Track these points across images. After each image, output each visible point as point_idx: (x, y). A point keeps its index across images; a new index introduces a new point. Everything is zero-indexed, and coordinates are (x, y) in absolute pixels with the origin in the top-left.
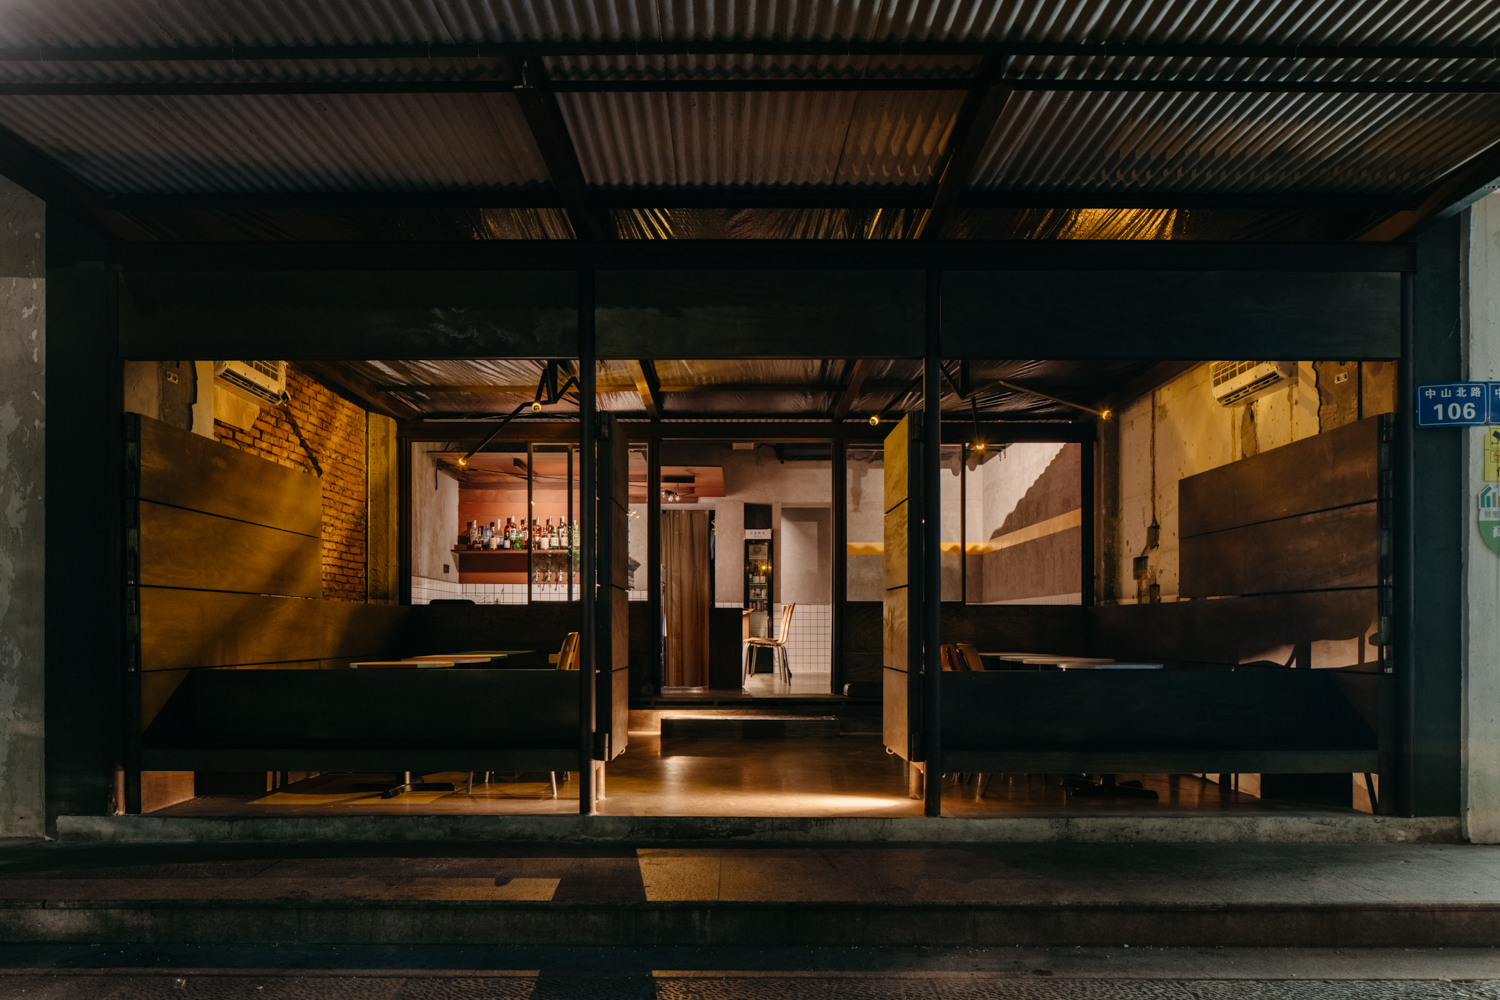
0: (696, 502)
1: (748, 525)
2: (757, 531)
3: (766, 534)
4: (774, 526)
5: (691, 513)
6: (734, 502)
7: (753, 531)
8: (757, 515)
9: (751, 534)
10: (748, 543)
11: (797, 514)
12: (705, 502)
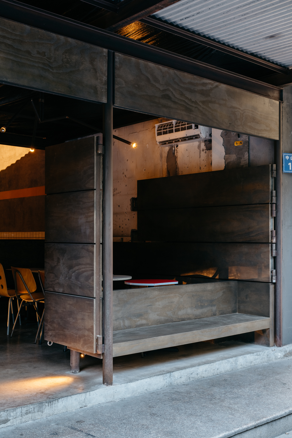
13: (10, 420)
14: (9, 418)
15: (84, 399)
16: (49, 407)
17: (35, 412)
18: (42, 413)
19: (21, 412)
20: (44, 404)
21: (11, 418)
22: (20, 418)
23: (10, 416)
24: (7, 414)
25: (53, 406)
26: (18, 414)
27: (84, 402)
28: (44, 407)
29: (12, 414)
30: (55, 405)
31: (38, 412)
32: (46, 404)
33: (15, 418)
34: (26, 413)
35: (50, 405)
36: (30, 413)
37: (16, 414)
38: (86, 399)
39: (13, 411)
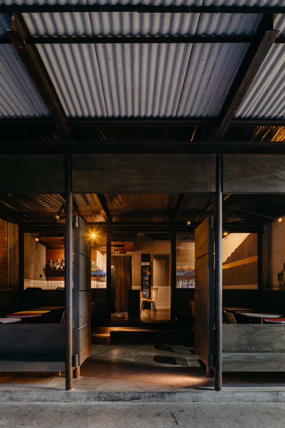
0: (126, 253)
1: (143, 261)
2: (145, 263)
3: (148, 264)
4: (151, 261)
5: (124, 257)
6: (138, 253)
7: (144, 263)
8: (145, 258)
9: (143, 264)
10: (142, 266)
11: (159, 257)
12: (128, 253)
13: (141, 398)
14: (140, 397)
15: (196, 396)
16: (169, 396)
17: (158, 397)
18: (164, 399)
19: (149, 395)
20: (165, 393)
21: (142, 397)
22: (148, 398)
23: (141, 396)
24: (140, 395)
25: (172, 396)
26: (147, 396)
27: (196, 398)
28: (165, 395)
29: (143, 395)
30: (174, 396)
31: (161, 397)
32: (167, 394)
33: (145, 398)
34: (152, 397)
35: (169, 395)
36: (155, 397)
37: (146, 395)
38: (197, 396)
39: (143, 394)
